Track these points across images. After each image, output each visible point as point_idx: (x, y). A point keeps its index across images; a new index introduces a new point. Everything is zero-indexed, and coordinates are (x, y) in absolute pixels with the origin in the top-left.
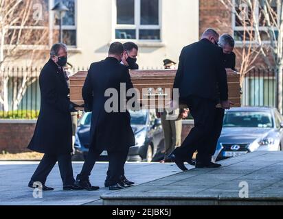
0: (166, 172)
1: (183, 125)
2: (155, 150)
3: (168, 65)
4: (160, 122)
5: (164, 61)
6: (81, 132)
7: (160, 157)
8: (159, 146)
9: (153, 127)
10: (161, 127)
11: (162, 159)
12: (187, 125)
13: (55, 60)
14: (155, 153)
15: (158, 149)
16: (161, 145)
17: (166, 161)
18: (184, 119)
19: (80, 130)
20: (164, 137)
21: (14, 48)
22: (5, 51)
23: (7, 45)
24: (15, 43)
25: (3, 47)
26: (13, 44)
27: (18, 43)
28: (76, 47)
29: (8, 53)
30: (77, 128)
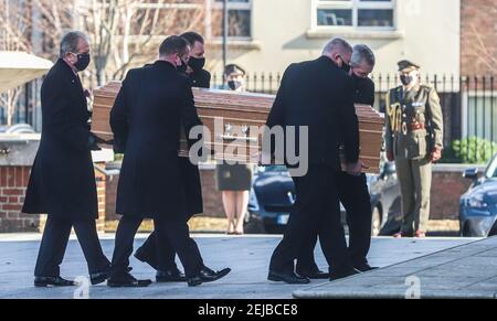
0: (404, 254)
1: (433, 173)
2: (385, 215)
3: (406, 70)
4: (394, 167)
5: (399, 64)
6: (259, 184)
7: (394, 228)
8: (391, 208)
9: (382, 177)
10: (395, 175)
11: (397, 231)
12: (440, 172)
13: (72, 60)
14: (385, 220)
15: (389, 215)
16: (395, 207)
17: (403, 236)
18: (435, 162)
19: (257, 180)
20: (400, 193)
21: (147, 41)
22: (132, 46)
23: (135, 36)
24: (148, 32)
25: (127, 40)
26: (144, 34)
27: (152, 32)
28: (251, 40)
29: (137, 50)
30: (254, 178)
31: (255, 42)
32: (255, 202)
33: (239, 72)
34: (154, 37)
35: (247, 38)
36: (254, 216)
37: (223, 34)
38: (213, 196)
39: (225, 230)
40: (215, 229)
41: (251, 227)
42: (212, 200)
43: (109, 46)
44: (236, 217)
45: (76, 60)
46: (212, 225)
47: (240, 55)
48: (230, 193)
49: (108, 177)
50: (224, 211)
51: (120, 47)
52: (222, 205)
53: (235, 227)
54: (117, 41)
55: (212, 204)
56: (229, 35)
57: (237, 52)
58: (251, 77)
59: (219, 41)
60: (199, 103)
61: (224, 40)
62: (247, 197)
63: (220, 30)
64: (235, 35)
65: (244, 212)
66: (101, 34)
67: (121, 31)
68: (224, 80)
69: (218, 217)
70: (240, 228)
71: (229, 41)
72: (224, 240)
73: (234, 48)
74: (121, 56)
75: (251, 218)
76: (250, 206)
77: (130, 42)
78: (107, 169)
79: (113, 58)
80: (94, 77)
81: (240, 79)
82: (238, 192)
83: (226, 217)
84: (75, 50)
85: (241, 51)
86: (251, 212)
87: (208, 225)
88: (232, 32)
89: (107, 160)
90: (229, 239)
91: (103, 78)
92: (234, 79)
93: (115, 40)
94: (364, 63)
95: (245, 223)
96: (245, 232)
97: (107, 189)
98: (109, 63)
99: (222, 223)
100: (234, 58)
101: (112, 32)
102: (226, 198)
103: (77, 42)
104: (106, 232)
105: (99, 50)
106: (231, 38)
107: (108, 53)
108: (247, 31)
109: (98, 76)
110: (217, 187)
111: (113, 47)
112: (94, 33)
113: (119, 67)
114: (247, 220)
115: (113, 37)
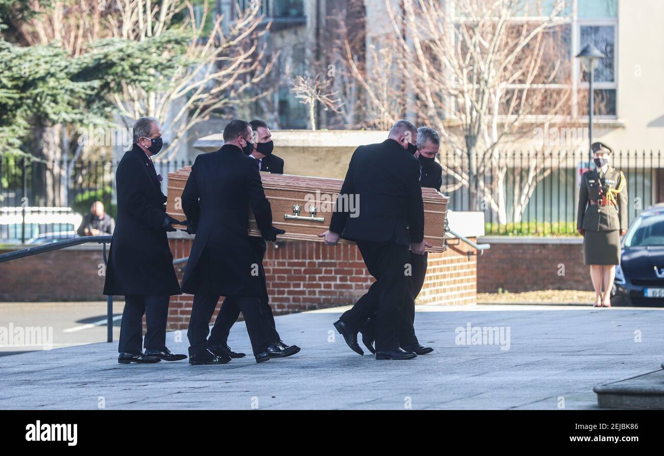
6: (626, 258)
13: (146, 144)
21: (516, 120)
22: (501, 126)
23: (504, 116)
24: (516, 112)
25: (497, 119)
26: (512, 114)
27: (521, 112)
28: (616, 119)
29: (506, 129)
30: (620, 252)
31: (620, 121)
32: (621, 276)
33: (606, 150)
34: (521, 117)
35: (612, 116)
36: (620, 289)
37: (589, 113)
38: (581, 270)
39: (593, 302)
40: (583, 302)
41: (619, 300)
42: (580, 274)
43: (479, 126)
44: (603, 290)
45: (150, 144)
46: (580, 298)
47: (606, 133)
48: (597, 267)
49: (479, 252)
50: (591, 284)
51: (489, 127)
52: (590, 278)
53: (602, 300)
54: (486, 121)
55: (580, 278)
56: (595, 114)
57: (603, 130)
58: (617, 155)
59: (585, 120)
60: (268, 185)
61: (590, 120)
62: (614, 271)
63: (586, 109)
64: (600, 113)
65: (611, 286)
66: (471, 114)
67: (490, 111)
68: (590, 158)
69: (586, 290)
70: (607, 301)
71: (595, 119)
72: (592, 312)
73: (599, 126)
74: (490, 135)
75: (617, 291)
76: (616, 279)
77: (500, 121)
78: (478, 244)
79: (483, 137)
80: (465, 155)
81: (605, 156)
82: (606, 267)
83: (593, 290)
84: (148, 134)
85: (607, 129)
86: (617, 285)
87: (575, 298)
88: (597, 111)
89: (478, 236)
90: (597, 312)
91: (473, 156)
92: (600, 157)
93: (485, 119)
94: (429, 143)
95: (612, 296)
96: (613, 304)
97: (478, 263)
98: (479, 142)
99: (590, 296)
100: (599, 136)
101: (482, 112)
102: (594, 273)
103: (150, 127)
104: (478, 304)
105: (470, 130)
106: (598, 116)
107: (478, 132)
108: (612, 110)
109: (469, 155)
110: (584, 261)
111: (484, 127)
112: (465, 113)
113: (489, 146)
114: (614, 294)
115: (483, 117)
